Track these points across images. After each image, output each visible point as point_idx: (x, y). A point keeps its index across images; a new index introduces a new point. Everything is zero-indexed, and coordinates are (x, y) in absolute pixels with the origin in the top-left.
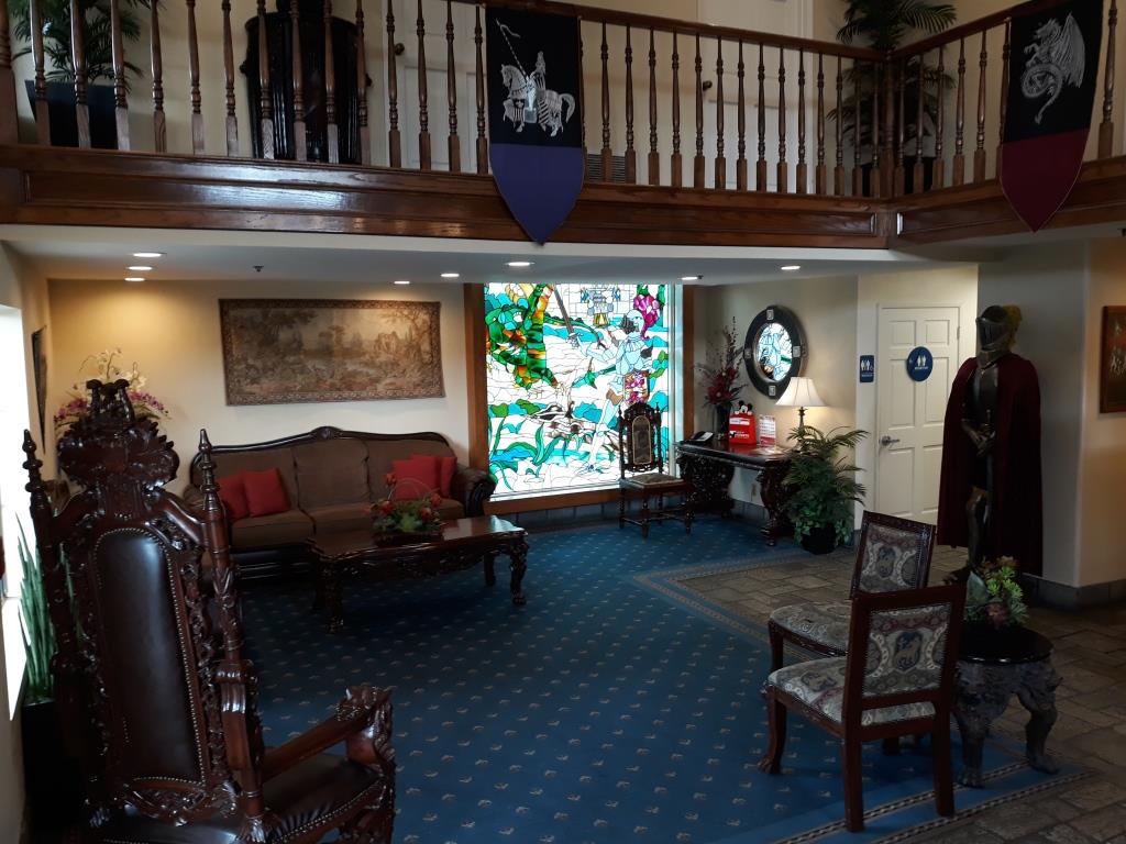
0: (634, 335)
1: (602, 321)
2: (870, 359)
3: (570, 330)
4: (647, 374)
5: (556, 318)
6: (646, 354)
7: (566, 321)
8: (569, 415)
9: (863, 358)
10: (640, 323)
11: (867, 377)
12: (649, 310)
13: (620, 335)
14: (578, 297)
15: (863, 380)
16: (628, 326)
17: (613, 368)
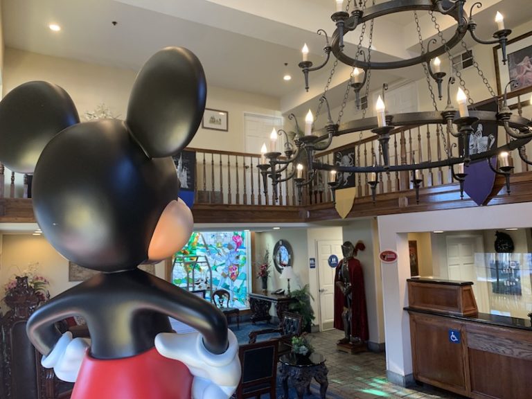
0: (233, 250)
1: (220, 245)
2: (314, 259)
3: (207, 249)
4: (238, 265)
5: (202, 245)
6: (238, 257)
7: (206, 246)
8: (206, 283)
9: (311, 259)
10: (235, 246)
11: (313, 266)
12: (238, 241)
13: (227, 250)
14: (210, 237)
15: (311, 267)
16: (230, 247)
17: (224, 264)
